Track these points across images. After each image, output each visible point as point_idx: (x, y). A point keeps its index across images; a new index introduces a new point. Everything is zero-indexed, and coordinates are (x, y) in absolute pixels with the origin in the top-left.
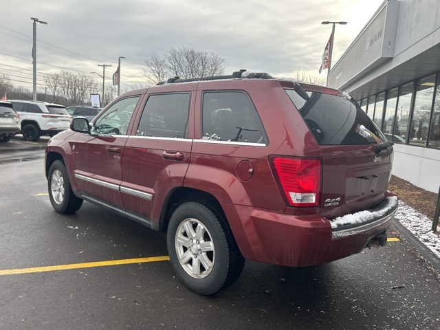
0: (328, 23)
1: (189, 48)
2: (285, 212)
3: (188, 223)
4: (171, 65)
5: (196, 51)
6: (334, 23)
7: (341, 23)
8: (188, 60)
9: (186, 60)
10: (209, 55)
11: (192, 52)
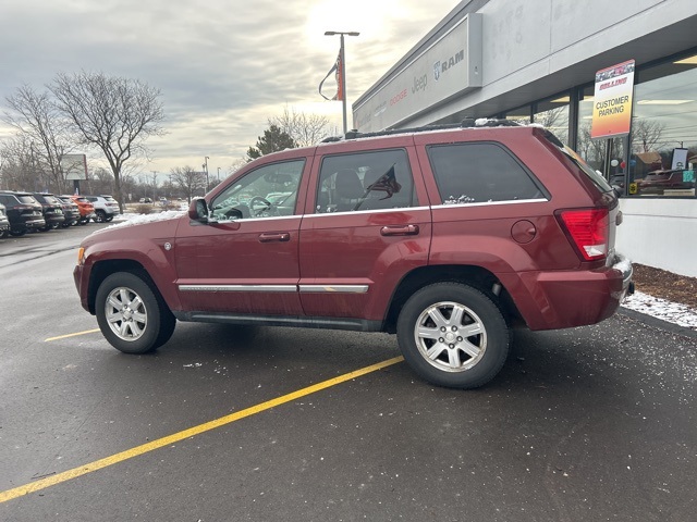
0: (332, 33)
1: (93, 73)
2: (580, 268)
3: (434, 309)
4: (62, 104)
5: (107, 77)
6: (342, 34)
7: (351, 34)
8: (94, 94)
9: (89, 94)
10: (131, 86)
11: (100, 80)
